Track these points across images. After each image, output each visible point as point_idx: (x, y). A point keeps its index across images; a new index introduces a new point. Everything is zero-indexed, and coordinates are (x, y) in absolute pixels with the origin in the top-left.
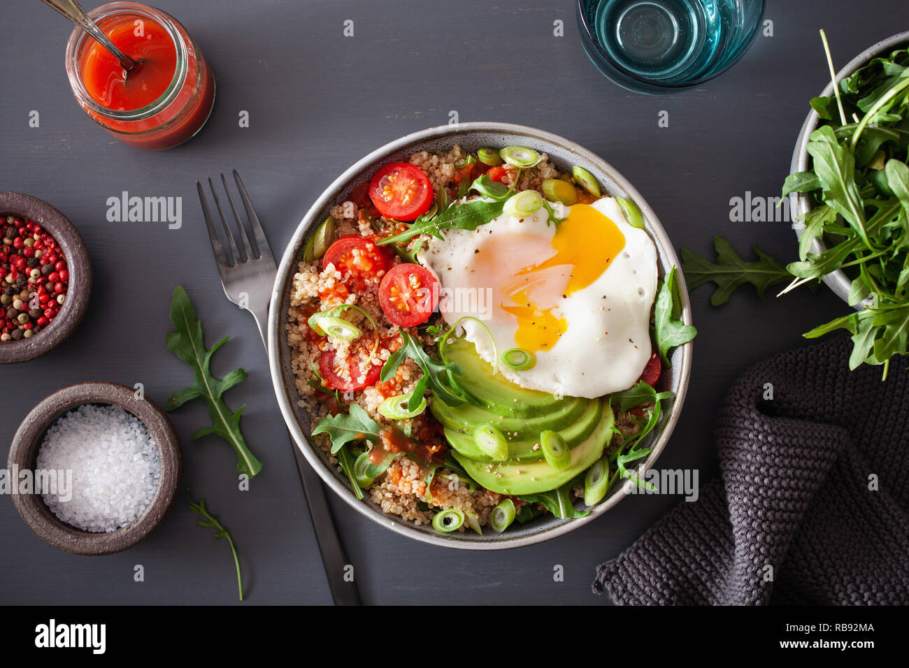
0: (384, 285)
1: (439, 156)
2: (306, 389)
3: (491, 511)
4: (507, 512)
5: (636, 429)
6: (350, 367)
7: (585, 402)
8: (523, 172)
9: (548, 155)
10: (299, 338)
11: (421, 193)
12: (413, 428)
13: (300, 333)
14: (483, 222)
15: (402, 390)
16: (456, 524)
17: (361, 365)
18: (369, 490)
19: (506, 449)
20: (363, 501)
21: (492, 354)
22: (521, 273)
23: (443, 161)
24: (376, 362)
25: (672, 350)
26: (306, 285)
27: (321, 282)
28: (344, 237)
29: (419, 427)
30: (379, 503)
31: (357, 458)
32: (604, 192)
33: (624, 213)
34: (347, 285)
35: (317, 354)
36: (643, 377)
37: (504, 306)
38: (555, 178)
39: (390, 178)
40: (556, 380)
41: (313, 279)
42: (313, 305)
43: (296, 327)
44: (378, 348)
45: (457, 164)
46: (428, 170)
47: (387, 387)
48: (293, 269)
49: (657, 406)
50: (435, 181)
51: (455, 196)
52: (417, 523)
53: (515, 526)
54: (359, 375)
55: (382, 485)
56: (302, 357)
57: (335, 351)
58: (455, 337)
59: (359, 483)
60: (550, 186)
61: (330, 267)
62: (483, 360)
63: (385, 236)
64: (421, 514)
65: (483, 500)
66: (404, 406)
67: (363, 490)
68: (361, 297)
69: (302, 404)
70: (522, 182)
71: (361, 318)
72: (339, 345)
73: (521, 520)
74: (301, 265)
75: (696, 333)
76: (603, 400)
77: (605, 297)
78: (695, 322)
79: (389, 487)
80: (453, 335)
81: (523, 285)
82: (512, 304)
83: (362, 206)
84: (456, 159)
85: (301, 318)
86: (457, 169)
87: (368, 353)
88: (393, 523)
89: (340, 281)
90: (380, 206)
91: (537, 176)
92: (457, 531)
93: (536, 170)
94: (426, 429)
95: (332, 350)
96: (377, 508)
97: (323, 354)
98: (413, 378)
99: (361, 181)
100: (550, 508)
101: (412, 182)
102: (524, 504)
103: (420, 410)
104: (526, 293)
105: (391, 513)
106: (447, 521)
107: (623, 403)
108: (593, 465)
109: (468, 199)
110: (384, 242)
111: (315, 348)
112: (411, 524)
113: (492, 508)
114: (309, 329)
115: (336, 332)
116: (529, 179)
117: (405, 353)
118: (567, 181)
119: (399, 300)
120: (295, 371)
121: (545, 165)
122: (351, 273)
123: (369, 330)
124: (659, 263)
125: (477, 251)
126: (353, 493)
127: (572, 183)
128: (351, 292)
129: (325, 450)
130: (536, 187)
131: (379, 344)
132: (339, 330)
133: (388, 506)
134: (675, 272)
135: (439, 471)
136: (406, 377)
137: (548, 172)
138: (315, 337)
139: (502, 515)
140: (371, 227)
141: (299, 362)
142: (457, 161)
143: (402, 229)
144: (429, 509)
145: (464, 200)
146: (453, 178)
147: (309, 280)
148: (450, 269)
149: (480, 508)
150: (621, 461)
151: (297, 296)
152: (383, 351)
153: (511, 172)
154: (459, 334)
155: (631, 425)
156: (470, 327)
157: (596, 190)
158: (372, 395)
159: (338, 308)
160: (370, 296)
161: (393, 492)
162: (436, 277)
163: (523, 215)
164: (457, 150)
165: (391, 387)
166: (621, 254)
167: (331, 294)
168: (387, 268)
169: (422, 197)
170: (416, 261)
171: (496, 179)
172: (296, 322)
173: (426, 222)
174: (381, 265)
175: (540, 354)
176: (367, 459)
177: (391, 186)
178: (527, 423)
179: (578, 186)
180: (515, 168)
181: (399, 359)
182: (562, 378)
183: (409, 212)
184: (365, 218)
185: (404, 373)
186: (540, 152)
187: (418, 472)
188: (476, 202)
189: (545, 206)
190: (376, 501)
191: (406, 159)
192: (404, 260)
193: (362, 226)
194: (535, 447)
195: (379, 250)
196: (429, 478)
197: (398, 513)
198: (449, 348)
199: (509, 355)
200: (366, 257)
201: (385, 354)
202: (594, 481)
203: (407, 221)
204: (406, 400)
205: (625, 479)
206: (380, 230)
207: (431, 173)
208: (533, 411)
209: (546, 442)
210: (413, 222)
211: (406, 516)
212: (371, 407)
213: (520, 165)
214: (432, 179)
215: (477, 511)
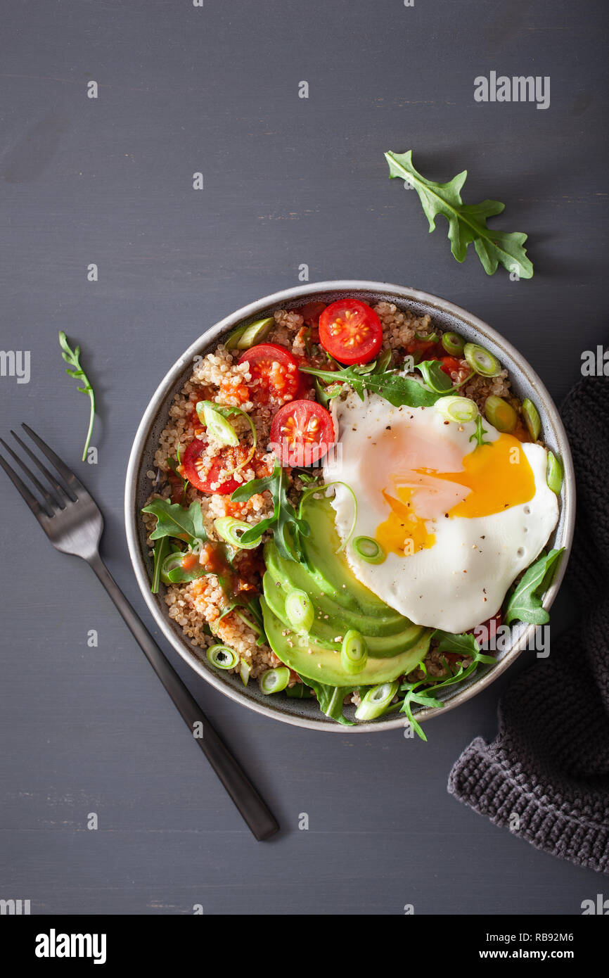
0: (285, 410)
1: (407, 317)
2: (162, 463)
3: (268, 669)
4: (278, 681)
5: (441, 673)
6: (212, 468)
7: (408, 624)
8: (476, 376)
9: (510, 373)
10: (181, 413)
11: (367, 344)
12: (237, 556)
13: (185, 410)
14: (410, 405)
15: (246, 516)
16: (227, 664)
17: (222, 473)
18: (166, 588)
19: (310, 626)
20: (156, 597)
21: (347, 531)
22: (418, 471)
23: (407, 324)
24: (238, 478)
25: (518, 621)
26: (211, 370)
27: (229, 374)
28: (275, 344)
29: (243, 558)
30: (169, 604)
31: (172, 552)
32: (540, 439)
33: (548, 469)
34: (250, 391)
35: (189, 437)
37: (385, 492)
38: (503, 398)
39: (347, 313)
40: (393, 590)
41: (223, 368)
42: (206, 393)
43: (184, 401)
44: (247, 465)
45: (419, 334)
46: (388, 324)
47: (234, 506)
48: (210, 348)
49: (472, 665)
50: (389, 338)
51: (398, 365)
52: (194, 642)
53: (282, 695)
54: (216, 481)
55: (182, 591)
56: (175, 432)
57: (207, 444)
58: (324, 494)
59: (161, 576)
61: (245, 366)
62: (336, 532)
63: (313, 365)
64: (202, 635)
65: (265, 657)
66: (239, 533)
67: (161, 585)
68: (258, 408)
69: (151, 474)
70: (470, 385)
71: (247, 428)
72: (213, 441)
73: (290, 694)
74: (220, 348)
75: (548, 620)
76: (426, 630)
77: (483, 537)
78: (553, 610)
79: (186, 595)
80: (323, 492)
81: (414, 482)
82: (392, 494)
83: (308, 323)
84: (420, 328)
85: (193, 397)
86: (416, 339)
87: (235, 465)
88: (170, 630)
89: (247, 383)
90: (322, 335)
91: (488, 387)
92: (224, 671)
93: (490, 381)
94: (249, 564)
95: (204, 441)
96: (164, 608)
97: (195, 440)
98: (263, 511)
99: (320, 299)
100: (321, 700)
101: (366, 329)
102: (299, 681)
103: (252, 545)
104: (412, 492)
105: (174, 620)
106: (221, 657)
107: (443, 644)
108: (383, 684)
109: (408, 374)
110: (307, 370)
111: (190, 431)
112: (186, 641)
113: (269, 668)
114: (195, 411)
115: (216, 429)
116: (476, 389)
117: (269, 485)
118: (513, 408)
119: (291, 432)
120: (161, 441)
121: (500, 381)
122: (261, 382)
123: (247, 444)
124: (553, 535)
125: (389, 428)
126: (150, 582)
127: (517, 412)
128: (251, 399)
129: (148, 528)
130: (480, 399)
131: (250, 463)
132: (220, 428)
133: (175, 613)
134: (562, 551)
135: (239, 608)
136: (257, 507)
137: (500, 389)
138: (194, 421)
139: (274, 679)
140: (305, 349)
141: (170, 435)
142: (421, 331)
143: (332, 368)
144: (211, 637)
145: (404, 374)
146: (407, 345)
147: (219, 366)
148: (354, 430)
149: (258, 661)
150: (410, 697)
151: (199, 374)
152: (249, 471)
153: (464, 371)
154: (328, 494)
155: (440, 666)
156: (342, 494)
157: (535, 433)
158: (217, 504)
159: (230, 408)
160: (267, 412)
161: (188, 603)
162: (337, 432)
163: (451, 418)
164: (426, 320)
165: (238, 509)
166: (523, 506)
167: (232, 391)
168: (296, 397)
169: (367, 350)
170: (326, 406)
171: (446, 370)
172: (187, 398)
173: (357, 374)
174: (293, 390)
175: (392, 556)
176: (182, 560)
177: (344, 321)
178: (343, 613)
179: (522, 418)
180: (471, 369)
181: (260, 487)
182: (399, 591)
183: (346, 357)
184: (304, 336)
185: (256, 503)
186: (502, 366)
187: (219, 599)
188: (414, 383)
189: (477, 422)
190: (168, 602)
191: (374, 303)
192: (317, 399)
193: (297, 342)
194: (337, 639)
195: (299, 375)
196: (226, 612)
197: (181, 624)
198: (312, 502)
199: (363, 541)
200: (283, 375)
201: (250, 475)
202: (375, 699)
203: (340, 364)
204: (245, 528)
205: (404, 715)
206: (311, 356)
207: (388, 329)
208: (355, 605)
209: (349, 640)
210: (345, 367)
211: (187, 630)
212: (210, 515)
213: (477, 369)
214: (386, 336)
215: (253, 663)
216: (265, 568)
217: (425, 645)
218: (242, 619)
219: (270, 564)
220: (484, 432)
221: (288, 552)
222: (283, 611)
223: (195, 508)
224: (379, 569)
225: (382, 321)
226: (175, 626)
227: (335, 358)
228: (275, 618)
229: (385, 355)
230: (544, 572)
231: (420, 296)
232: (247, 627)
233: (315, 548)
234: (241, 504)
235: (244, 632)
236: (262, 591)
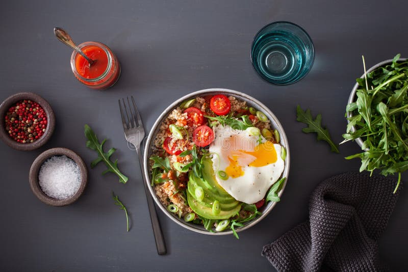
0: (198, 129)
1: (239, 102)
2: (157, 144)
3: (187, 214)
4: (191, 217)
5: (244, 218)
6: (173, 146)
7: (234, 200)
8: (260, 122)
9: (271, 121)
10: (164, 128)
12: (180, 175)
14: (238, 129)
15: (184, 162)
16: (174, 211)
17: (177, 148)
18: (156, 185)
19: (203, 199)
20: (152, 187)
21: (216, 169)
22: (240, 151)
23: (239, 104)
24: (182, 150)
25: (270, 201)
26: (175, 115)
27: (181, 116)
28: (196, 108)
29: (182, 176)
31: (158, 173)
32: (280, 143)
33: (281, 152)
34: (187, 122)
35: (166, 136)
36: (256, 204)
37: (229, 157)
38: (268, 129)
39: (220, 99)
40: (230, 189)
41: (179, 114)
42: (173, 122)
43: (165, 125)
45: (242, 107)
48: (175, 107)
49: (254, 215)
51: (235, 116)
52: (164, 203)
53: (192, 223)
54: (174, 150)
55: (161, 186)
56: (161, 134)
59: (154, 181)
60: (265, 131)
61: (186, 114)
62: (213, 169)
63: (208, 115)
64: (166, 202)
65: (187, 209)
66: (181, 167)
67: (154, 184)
68: (189, 128)
70: (258, 124)
71: (185, 134)
72: (174, 138)
73: (194, 222)
74: (178, 108)
75: (279, 200)
76: (240, 203)
77: (260, 173)
78: (281, 197)
79: (162, 188)
80: (209, 156)
81: (239, 155)
82: (231, 158)
83: (207, 102)
84: (243, 105)
85: (168, 123)
86: (241, 109)
87: (181, 146)
89: (186, 120)
90: (211, 105)
91: (263, 126)
92: (173, 213)
93: (264, 123)
94: (183, 178)
95: (171, 138)
96: (155, 192)
97: (168, 137)
98: (189, 161)
99: (211, 94)
100: (204, 224)
101: (225, 104)
102: (198, 218)
103: (185, 171)
104: (238, 158)
105: (158, 195)
106: (173, 208)
107: (245, 208)
108: (225, 220)
110: (206, 116)
111: (167, 134)
112: (162, 203)
114: (169, 128)
115: (175, 134)
116: (260, 125)
117: (192, 152)
118: (271, 133)
119: (200, 136)
120: (157, 137)
121: (268, 124)
122: (191, 119)
123: (185, 139)
124: (282, 174)
125: (231, 136)
126: (151, 183)
128: (187, 125)
129: (151, 165)
130: (261, 129)
131: (186, 145)
132: (177, 133)
133: (158, 193)
134: (285, 179)
135: (179, 192)
136: (187, 159)
137: (267, 126)
138: (168, 131)
139: (189, 217)
140: (205, 110)
143: (214, 116)
144: (169, 202)
145: (237, 119)
146: (239, 110)
147: (177, 114)
148: (220, 136)
150: (234, 223)
151: (171, 116)
152: (185, 148)
153: (256, 120)
154: (210, 157)
155: (244, 215)
156: (215, 157)
157: (278, 141)
158: (174, 158)
159: (180, 127)
160: (192, 129)
161: (162, 190)
162: (214, 137)
163: (252, 134)
164: (245, 103)
165: (181, 160)
166: (273, 164)
167: (181, 121)
168: (202, 124)
169: (226, 110)
170: (212, 128)
171: (250, 119)
172: (166, 123)
173: (222, 118)
174: (201, 122)
175: (230, 178)
176: (162, 176)
177: (218, 102)
178: (214, 195)
179: (274, 136)
180: (258, 119)
181: (189, 153)
182: (232, 188)
183: (219, 113)
184: (205, 106)
185: (187, 158)
186: (268, 119)
187: (173, 189)
188: (240, 122)
189: (259, 136)
190: (156, 189)
191: (228, 96)
192: (208, 125)
193: (203, 108)
194: (211, 204)
195: (203, 117)
196: (175, 193)
197: (160, 197)
198: (205, 159)
199: (221, 172)
200: (198, 117)
201: (186, 149)
202: (223, 225)
203: (217, 115)
204: (183, 166)
205: (231, 230)
206: (207, 112)
207: (233, 105)
208: (217, 193)
209: (215, 204)
210: (218, 116)
211: (161, 199)
212: (171, 161)
213: (260, 119)
214: (232, 107)
215: (183, 211)
216: (188, 180)
217: (239, 208)
218: (180, 196)
219: (191, 179)
220: (262, 139)
221: (197, 174)
222: (194, 194)
223: (167, 159)
224: (225, 182)
225: (231, 102)
226: (158, 197)
227: (215, 113)
228: (191, 196)
229: (231, 113)
230: (278, 186)
231: (243, 95)
232: (182, 199)
233: (206, 174)
234: (182, 158)
235: (181, 201)
236: (187, 188)
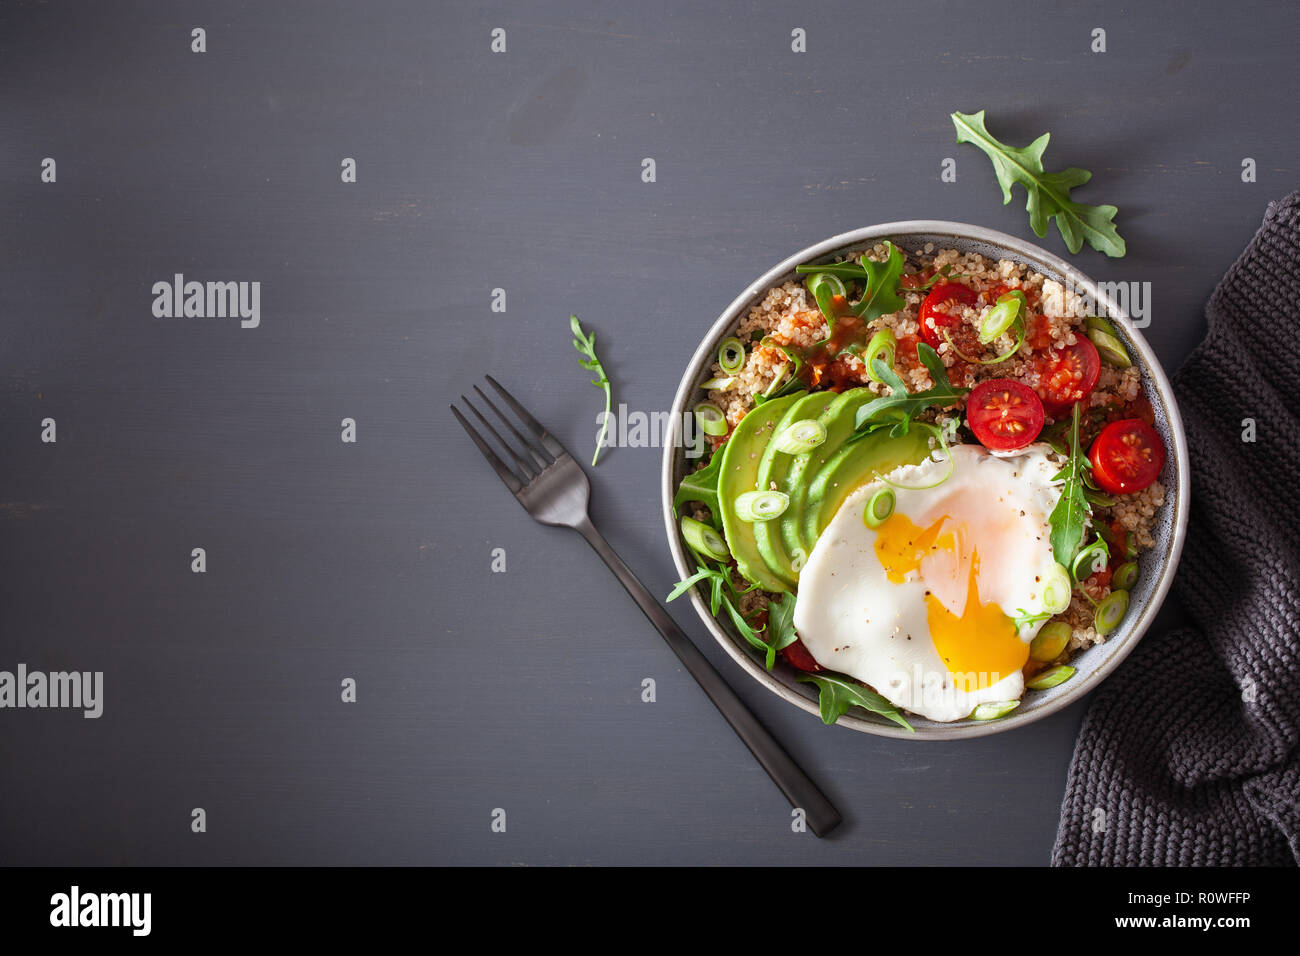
0: (1027, 393)
1: (1150, 519)
2: (944, 259)
3: (722, 410)
4: (711, 424)
5: (743, 610)
6: (949, 318)
8: (1093, 608)
9: (1100, 646)
10: (1005, 274)
11: (1117, 477)
13: (1010, 278)
14: (1052, 535)
15: (900, 363)
16: (725, 362)
17: (945, 330)
18: (800, 283)
20: (792, 271)
21: (899, 479)
22: (975, 554)
23: (1143, 521)
24: (942, 348)
25: (813, 688)
27: (1061, 323)
28: (1101, 371)
29: (850, 366)
30: (784, 287)
31: (844, 283)
32: (1029, 691)
33: (996, 704)
34: (1044, 350)
35: (979, 287)
36: (799, 642)
37: (946, 520)
38: (1069, 643)
39: (1148, 451)
40: (837, 541)
42: (1034, 301)
43: (1019, 276)
44: (959, 356)
45: (1133, 535)
46: (1139, 498)
47: (909, 347)
49: (760, 644)
50: (1123, 502)
51: (1097, 515)
52: (743, 321)
54: (937, 323)
55: (801, 300)
57: (974, 308)
58: (935, 448)
59: (815, 273)
60: (1063, 632)
62: (895, 468)
63: (1083, 419)
64: (751, 329)
65: (737, 404)
66: (882, 357)
67: (805, 275)
68: (1024, 362)
69: (929, 248)
70: (1080, 602)
71: (999, 352)
72: (980, 314)
76: (793, 586)
77: (909, 638)
79: (797, 306)
80: (938, 448)
81: (961, 551)
82: (942, 531)
83: (1128, 407)
84: (1139, 536)
85: (1027, 285)
86: (1126, 533)
87: (956, 343)
88: (756, 292)
89: (1052, 345)
90: (1120, 426)
91: (1080, 622)
92: (716, 361)
93: (1089, 624)
94: (844, 373)
95: (977, 305)
96: (778, 283)
97: (976, 294)
98: (908, 382)
100: (697, 474)
101: (1134, 472)
102: (714, 448)
104: (949, 550)
105: (767, 295)
106: (732, 354)
107: (775, 606)
108: (724, 543)
109: (1088, 528)
110: (1076, 412)
111: (986, 287)
112: (745, 313)
114: (1011, 289)
115: (996, 316)
116: (1080, 610)
117: (940, 384)
118: (1060, 656)
119: (1003, 402)
120: (967, 255)
121: (1090, 636)
122: (1056, 361)
123: (982, 355)
125: (1022, 513)
127: (1055, 661)
128: (1034, 352)
129: (867, 253)
130: (1068, 616)
131: (961, 359)
132: (997, 321)
133: (775, 296)
135: (792, 368)
136: (913, 373)
137: (1080, 637)
138: (998, 291)
139: (713, 419)
140: (1099, 407)
141: (977, 264)
142: (1136, 538)
143: (1083, 440)
144: (752, 340)
145: (1088, 522)
146: (1119, 523)
148: (1014, 474)
149: (730, 397)
150: (717, 578)
152: (952, 360)
153: (1098, 593)
154: (936, 454)
155: (751, 606)
156: (939, 469)
157: (1035, 684)
158: (908, 328)
159: (1023, 329)
160: (1021, 372)
161: (788, 308)
162: (1009, 455)
163: (1043, 583)
164: (1150, 543)
165: (908, 353)
167: (1043, 329)
168: (1045, 405)
169: (1110, 478)
170: (1039, 439)
171: (1097, 572)
173: (1080, 469)
174: (1052, 398)
175: (875, 538)
177: (1139, 447)
179: (1048, 667)
180: (1100, 601)
181: (937, 375)
182: (839, 547)
184: (1112, 404)
185: (918, 373)
186: (1108, 636)
187: (800, 344)
188: (1078, 536)
189: (1042, 615)
190: (787, 285)
191: (1162, 480)
192: (1046, 427)
193: (1105, 397)
194: (774, 484)
195: (1068, 405)
196: (787, 354)
197: (764, 304)
198: (924, 436)
199: (891, 499)
200: (1068, 385)
201: (948, 361)
202: (707, 538)
204: (887, 364)
205: (692, 571)
206: (1091, 415)
207: (1134, 500)
210: (1086, 455)
211: (757, 310)
212: (894, 322)
213: (1101, 608)
214: (1125, 498)
215: (729, 393)
216: (841, 390)
217: (773, 586)
218: (780, 373)
219: (847, 396)
220: (1031, 624)
222: (793, 421)
225: (1142, 492)
226: (762, 295)
227: (1095, 440)
228: (784, 411)
229: (1106, 500)
232: (770, 380)
233: (873, 447)
234: (914, 356)
235: (763, 377)
236: (811, 392)
